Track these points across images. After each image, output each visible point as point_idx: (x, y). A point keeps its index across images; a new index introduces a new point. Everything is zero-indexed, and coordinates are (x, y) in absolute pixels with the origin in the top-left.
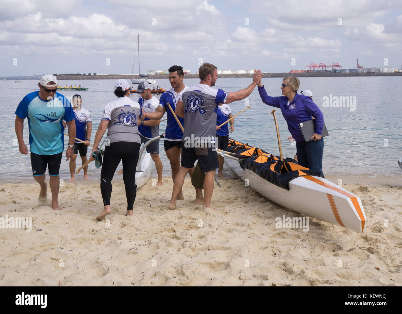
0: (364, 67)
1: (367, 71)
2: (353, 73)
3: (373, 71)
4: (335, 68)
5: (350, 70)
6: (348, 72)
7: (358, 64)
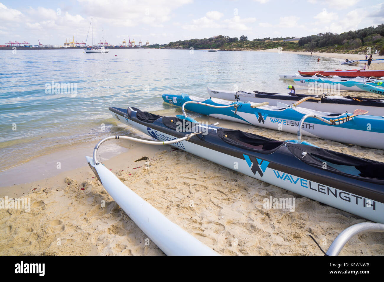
0: (43, 44)
1: (45, 47)
2: (37, 48)
3: (48, 46)
4: (25, 44)
5: (35, 46)
6: (34, 47)
7: (39, 43)
